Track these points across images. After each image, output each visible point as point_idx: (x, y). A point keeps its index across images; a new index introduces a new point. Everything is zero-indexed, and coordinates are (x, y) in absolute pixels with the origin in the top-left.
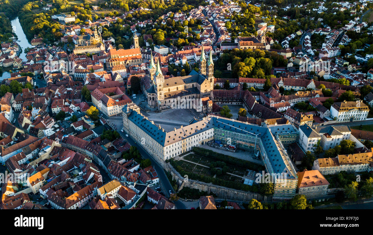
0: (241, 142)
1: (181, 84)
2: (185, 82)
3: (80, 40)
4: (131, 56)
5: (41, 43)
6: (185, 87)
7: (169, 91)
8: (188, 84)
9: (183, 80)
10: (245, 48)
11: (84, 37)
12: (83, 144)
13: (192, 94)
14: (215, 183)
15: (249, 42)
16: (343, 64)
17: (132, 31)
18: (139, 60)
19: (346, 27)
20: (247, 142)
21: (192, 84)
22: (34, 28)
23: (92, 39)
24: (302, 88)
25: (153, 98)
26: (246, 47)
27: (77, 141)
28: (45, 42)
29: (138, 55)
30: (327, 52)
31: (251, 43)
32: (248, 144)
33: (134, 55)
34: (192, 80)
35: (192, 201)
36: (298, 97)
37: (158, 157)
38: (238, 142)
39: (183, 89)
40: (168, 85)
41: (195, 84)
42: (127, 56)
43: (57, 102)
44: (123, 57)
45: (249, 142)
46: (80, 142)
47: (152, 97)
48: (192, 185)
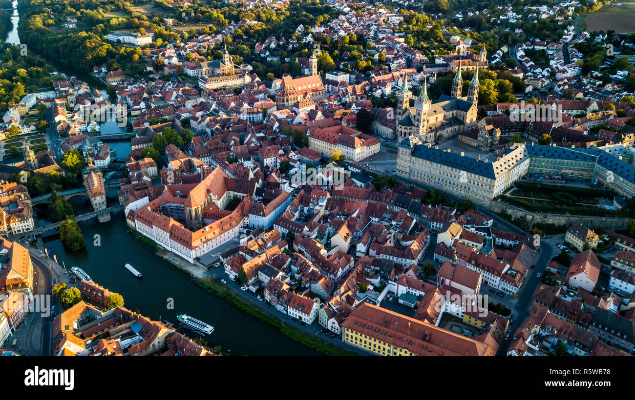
0: (567, 171)
1: (440, 113)
2: (444, 109)
3: (204, 69)
4: (309, 86)
5: (124, 78)
6: (445, 116)
7: (436, 120)
8: (448, 113)
9: (442, 107)
10: (467, 69)
11: (208, 64)
12: (361, 194)
13: (455, 125)
14: (573, 213)
15: (466, 61)
16: (595, 85)
17: (262, 55)
18: (321, 92)
19: (566, 39)
20: (574, 169)
21: (452, 111)
22: (92, 55)
23: (223, 67)
24: (580, 111)
25: (405, 133)
26: (469, 67)
27: (350, 191)
28: (128, 75)
29: (318, 85)
30: (566, 71)
31: (469, 62)
32: (577, 173)
33: (314, 86)
34: (452, 107)
35: (551, 237)
36: (590, 120)
37: (478, 196)
38: (563, 171)
39: (443, 119)
40: (435, 111)
41: (455, 112)
42: (305, 87)
43: (269, 150)
44: (300, 88)
45: (578, 170)
46: (355, 192)
47: (403, 131)
48: (546, 219)
